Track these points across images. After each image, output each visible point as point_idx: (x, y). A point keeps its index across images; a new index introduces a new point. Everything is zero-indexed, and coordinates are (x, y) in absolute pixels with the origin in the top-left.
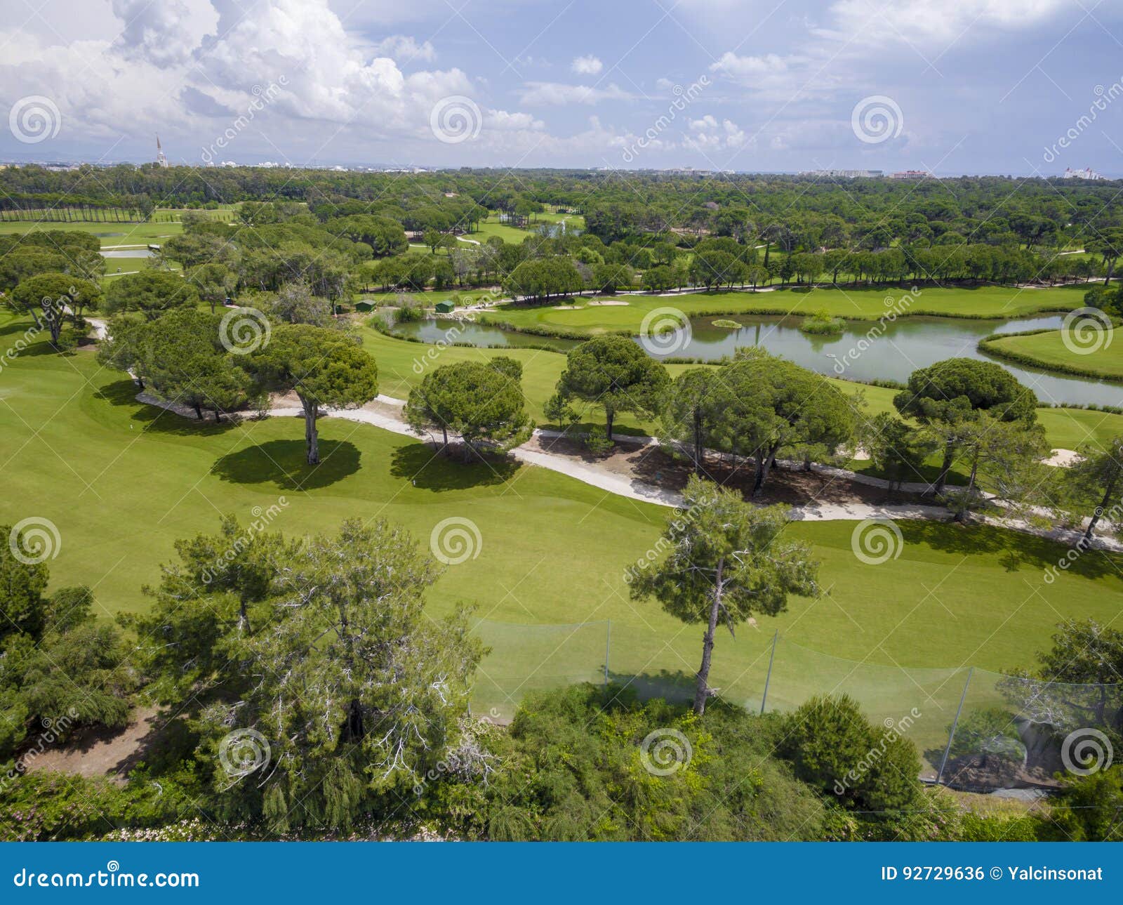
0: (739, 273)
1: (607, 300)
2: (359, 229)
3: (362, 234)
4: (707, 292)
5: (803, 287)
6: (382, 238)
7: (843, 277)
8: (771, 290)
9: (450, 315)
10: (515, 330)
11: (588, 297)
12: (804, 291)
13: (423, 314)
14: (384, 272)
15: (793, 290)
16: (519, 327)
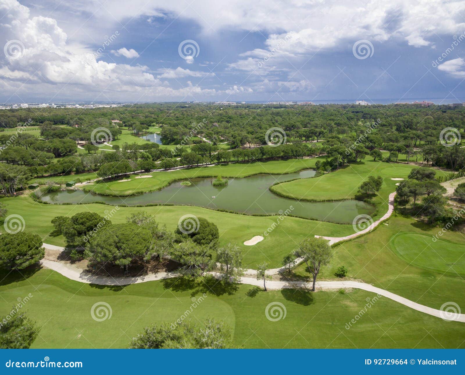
0: (199, 160)
1: (144, 175)
2: (51, 146)
3: (53, 148)
4: (188, 168)
5: (225, 164)
6: (63, 149)
7: (240, 159)
8: (213, 165)
9: (72, 188)
10: (96, 194)
11: (137, 174)
12: (225, 165)
13: (59, 188)
14: (50, 169)
15: (222, 165)
16: (97, 193)
